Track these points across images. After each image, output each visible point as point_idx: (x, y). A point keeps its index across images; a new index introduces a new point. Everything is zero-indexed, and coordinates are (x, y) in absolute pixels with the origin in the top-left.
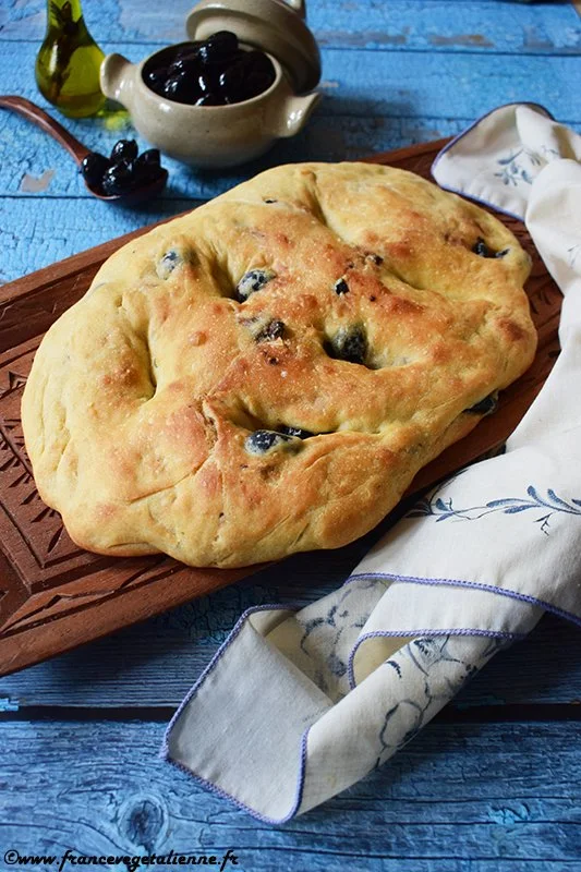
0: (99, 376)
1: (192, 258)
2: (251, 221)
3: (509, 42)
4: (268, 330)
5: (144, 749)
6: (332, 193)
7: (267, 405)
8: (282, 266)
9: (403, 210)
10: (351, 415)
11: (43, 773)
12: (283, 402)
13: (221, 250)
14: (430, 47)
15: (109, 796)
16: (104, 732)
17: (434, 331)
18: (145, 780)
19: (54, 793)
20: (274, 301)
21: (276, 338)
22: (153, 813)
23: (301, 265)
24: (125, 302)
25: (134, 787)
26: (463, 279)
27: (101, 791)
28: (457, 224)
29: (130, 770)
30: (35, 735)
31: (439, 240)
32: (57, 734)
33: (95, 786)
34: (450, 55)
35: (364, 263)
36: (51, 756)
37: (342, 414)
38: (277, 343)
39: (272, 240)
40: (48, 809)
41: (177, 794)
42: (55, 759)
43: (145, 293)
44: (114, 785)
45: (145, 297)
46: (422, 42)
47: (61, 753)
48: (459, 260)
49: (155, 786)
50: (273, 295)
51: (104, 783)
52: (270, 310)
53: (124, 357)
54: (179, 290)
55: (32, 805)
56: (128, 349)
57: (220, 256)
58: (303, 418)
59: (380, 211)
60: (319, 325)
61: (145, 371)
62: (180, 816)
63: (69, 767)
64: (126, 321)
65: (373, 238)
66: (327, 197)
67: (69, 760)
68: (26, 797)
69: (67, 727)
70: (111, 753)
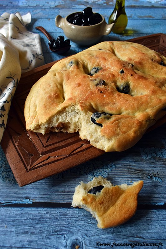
0: (47, 96)
1: (77, 63)
2: (95, 54)
3: (158, 17)
4: (100, 83)
5: (75, 219)
6: (118, 48)
7: (99, 106)
8: (104, 66)
9: (139, 52)
10: (126, 109)
11: (41, 227)
12: (104, 105)
13: (86, 62)
14: (138, 18)
15: (63, 237)
16: (61, 212)
17: (151, 85)
18: (76, 231)
19: (44, 235)
20: (101, 75)
21: (102, 85)
22: (79, 244)
23: (109, 66)
24: (57, 75)
25: (72, 233)
26: (158, 72)
27: (61, 234)
28: (155, 57)
29: (70, 226)
30: (38, 213)
31: (150, 61)
32: (45, 213)
33: (58, 233)
34: (144, 20)
35: (128, 66)
36: (43, 221)
37: (123, 109)
38: (102, 87)
39: (101, 59)
40: (42, 241)
41: (87, 236)
42: (45, 222)
43: (63, 72)
44: (65, 232)
45: (63, 74)
46: (136, 17)
47: (47, 220)
48: (156, 67)
49: (79, 233)
50: (101, 74)
51: (62, 231)
52: (100, 77)
53: (55, 90)
54: (72, 72)
55: (37, 240)
56: (57, 88)
57: (85, 63)
58: (110, 110)
59: (132, 52)
60: (115, 82)
61: (61, 95)
62: (89, 245)
63: (49, 225)
64: (56, 80)
65: (130, 60)
66: (117, 49)
67: (49, 222)
68: (35, 236)
69: (49, 210)
70: (63, 220)
